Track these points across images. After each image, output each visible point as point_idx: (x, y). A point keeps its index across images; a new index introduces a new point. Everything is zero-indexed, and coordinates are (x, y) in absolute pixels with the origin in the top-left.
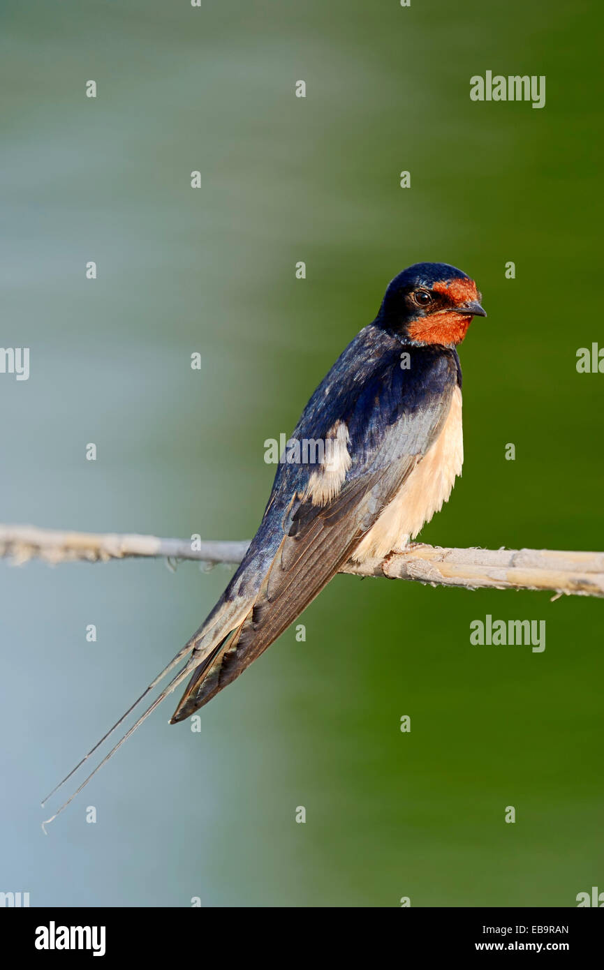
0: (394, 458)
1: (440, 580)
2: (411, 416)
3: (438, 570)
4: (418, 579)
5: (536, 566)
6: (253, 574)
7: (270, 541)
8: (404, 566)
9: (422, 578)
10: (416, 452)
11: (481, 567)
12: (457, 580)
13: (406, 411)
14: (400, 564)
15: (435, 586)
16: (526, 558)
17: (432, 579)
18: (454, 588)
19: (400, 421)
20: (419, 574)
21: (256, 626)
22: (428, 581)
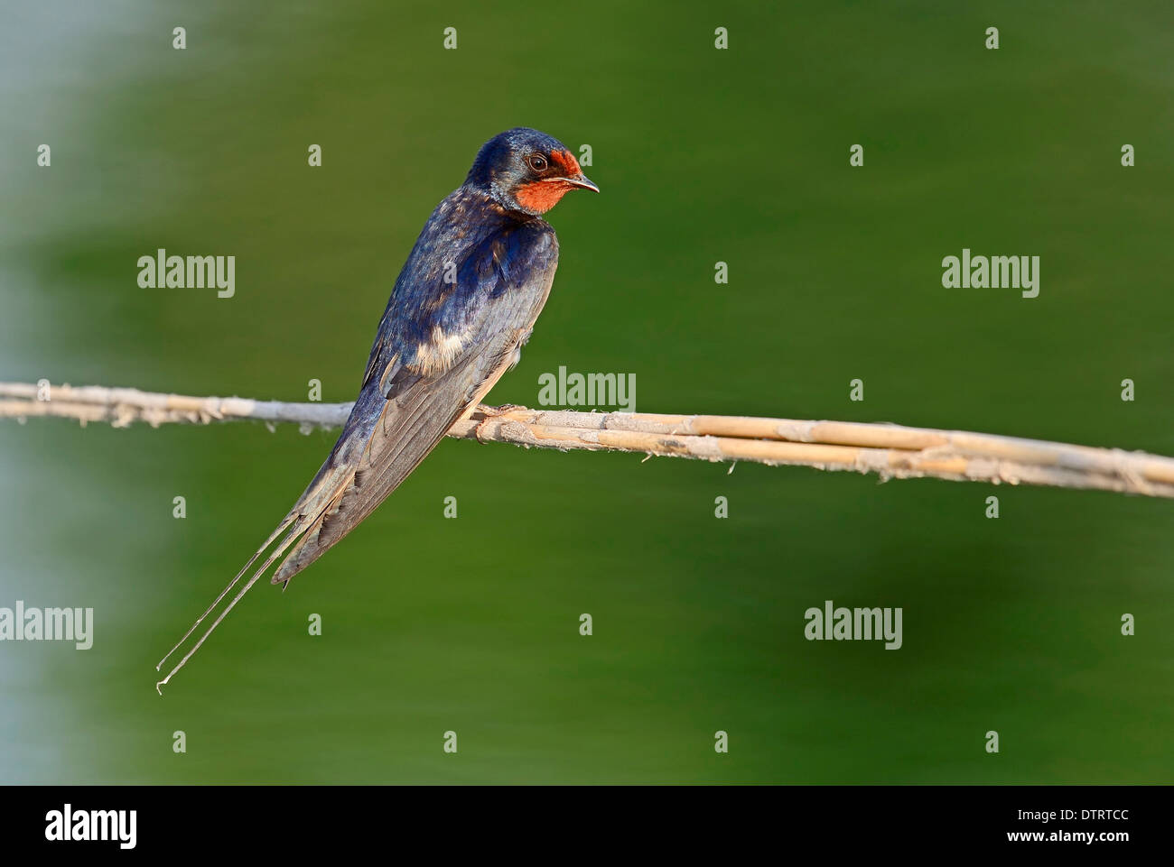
0: (497, 331)
1: (533, 442)
2: (516, 290)
3: (531, 432)
4: (512, 441)
5: (627, 429)
6: (357, 443)
7: (374, 410)
8: (499, 429)
9: (517, 439)
10: (519, 326)
11: (572, 429)
12: (550, 442)
13: (511, 286)
14: (494, 426)
15: (528, 447)
16: (617, 420)
17: (525, 441)
18: (547, 450)
19: (505, 295)
20: (513, 436)
21: (358, 490)
22: (522, 443)
